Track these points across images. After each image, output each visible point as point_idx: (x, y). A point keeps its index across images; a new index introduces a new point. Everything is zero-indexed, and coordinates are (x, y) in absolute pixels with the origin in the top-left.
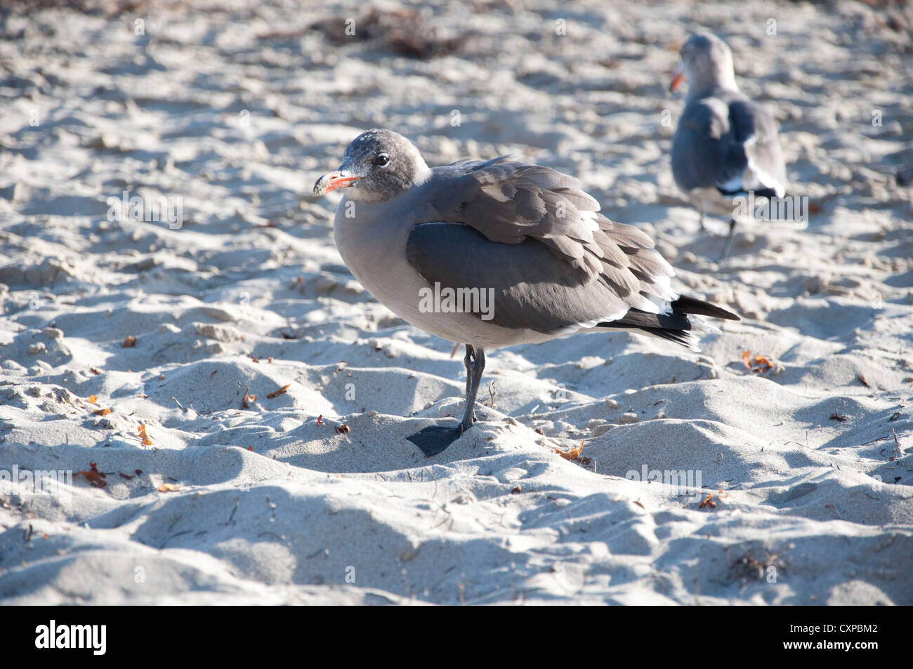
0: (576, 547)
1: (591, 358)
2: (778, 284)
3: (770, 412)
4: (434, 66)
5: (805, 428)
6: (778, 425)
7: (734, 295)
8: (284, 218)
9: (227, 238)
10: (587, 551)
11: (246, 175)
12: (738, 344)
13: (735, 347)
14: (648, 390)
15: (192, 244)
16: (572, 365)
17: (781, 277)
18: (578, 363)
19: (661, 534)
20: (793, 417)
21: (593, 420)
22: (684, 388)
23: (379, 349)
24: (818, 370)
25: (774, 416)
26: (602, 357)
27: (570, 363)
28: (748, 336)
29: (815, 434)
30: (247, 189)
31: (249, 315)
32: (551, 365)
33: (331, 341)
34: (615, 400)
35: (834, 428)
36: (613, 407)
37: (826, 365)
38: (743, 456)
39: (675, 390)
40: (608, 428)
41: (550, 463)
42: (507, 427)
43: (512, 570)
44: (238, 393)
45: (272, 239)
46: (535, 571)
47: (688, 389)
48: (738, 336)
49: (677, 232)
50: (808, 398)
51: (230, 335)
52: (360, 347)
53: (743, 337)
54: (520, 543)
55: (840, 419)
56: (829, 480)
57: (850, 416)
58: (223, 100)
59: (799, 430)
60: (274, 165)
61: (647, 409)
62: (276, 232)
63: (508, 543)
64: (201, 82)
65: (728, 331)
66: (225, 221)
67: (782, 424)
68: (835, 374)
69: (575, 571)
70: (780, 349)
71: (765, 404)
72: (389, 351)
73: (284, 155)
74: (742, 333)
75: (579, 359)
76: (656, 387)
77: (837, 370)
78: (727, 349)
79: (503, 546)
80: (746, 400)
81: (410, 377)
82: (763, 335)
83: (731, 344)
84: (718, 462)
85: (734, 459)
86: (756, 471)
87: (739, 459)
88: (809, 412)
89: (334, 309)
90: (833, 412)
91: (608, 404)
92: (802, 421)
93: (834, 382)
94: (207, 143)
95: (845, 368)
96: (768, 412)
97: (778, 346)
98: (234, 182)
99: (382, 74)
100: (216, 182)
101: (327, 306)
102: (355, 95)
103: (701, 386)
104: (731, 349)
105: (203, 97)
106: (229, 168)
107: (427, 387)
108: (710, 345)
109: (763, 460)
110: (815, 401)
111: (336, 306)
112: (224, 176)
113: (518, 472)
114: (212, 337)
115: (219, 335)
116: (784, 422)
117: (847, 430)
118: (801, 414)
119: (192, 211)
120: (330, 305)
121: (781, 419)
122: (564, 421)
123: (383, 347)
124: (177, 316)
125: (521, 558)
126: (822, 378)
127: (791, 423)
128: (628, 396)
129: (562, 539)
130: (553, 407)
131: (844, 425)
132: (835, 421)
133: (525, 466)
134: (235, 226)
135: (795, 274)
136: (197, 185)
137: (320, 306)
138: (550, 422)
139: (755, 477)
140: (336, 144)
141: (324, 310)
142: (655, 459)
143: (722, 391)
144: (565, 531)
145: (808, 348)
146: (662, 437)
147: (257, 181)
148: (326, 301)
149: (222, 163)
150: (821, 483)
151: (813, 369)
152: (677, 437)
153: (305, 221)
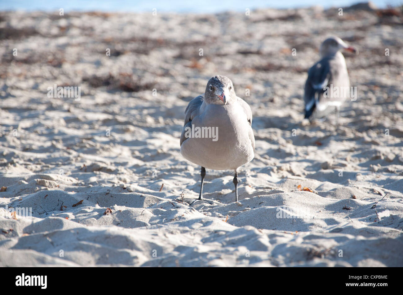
0: (231, 249)
1: (226, 190)
2: (308, 167)
3: (314, 206)
4: (140, 94)
5: (331, 213)
6: (318, 212)
7: (290, 167)
8: (75, 146)
9: (48, 154)
10: (237, 250)
11: (56, 131)
12: (295, 184)
13: (293, 186)
14: (256, 197)
15: (32, 156)
16: (217, 193)
17: (310, 164)
18: (220, 192)
19: (272, 242)
20: (325, 208)
21: (230, 211)
22: (273, 196)
23: (125, 188)
24: (333, 193)
25: (316, 208)
26: (231, 189)
27: (216, 192)
28: (299, 180)
29: (336, 216)
30: (57, 137)
31: (61, 178)
32: (207, 193)
33: (101, 186)
34: (240, 202)
35: (345, 213)
36: (239, 205)
37: (337, 191)
38: (305, 221)
39: (269, 197)
40: (238, 213)
41: (214, 221)
42: (191, 211)
43: (200, 260)
44: (58, 205)
45: (69, 153)
46: (211, 259)
47: (275, 197)
48: (295, 180)
49: (259, 149)
50: (332, 201)
51: (52, 184)
52: (116, 187)
53: (297, 181)
54: (203, 249)
55: (348, 209)
56: (348, 226)
57: (352, 208)
58: (43, 107)
59: (329, 214)
60: (68, 127)
61: (256, 206)
62: (71, 151)
63: (197, 249)
64: (32, 101)
65: (289, 178)
66: (46, 148)
67: (320, 211)
68: (342, 195)
69: (232, 259)
70: (314, 187)
71: (312, 203)
72: (130, 189)
73: (73, 124)
74: (296, 179)
75: (221, 190)
76: (260, 196)
77: (342, 193)
78: (289, 187)
79: (195, 250)
80: (302, 201)
81: (141, 196)
82: (306, 180)
83: (291, 184)
84: (293, 224)
85: (300, 222)
86: (311, 227)
87: (303, 222)
88: (333, 206)
89: (101, 176)
90: (344, 206)
91: (237, 204)
92: (330, 210)
93: (341, 198)
94: (36, 121)
95: (346, 192)
96: (313, 207)
97: (313, 185)
98: (50, 134)
99: (117, 97)
100: (42, 135)
101: (98, 174)
102: (104, 104)
103: (281, 195)
104: (291, 186)
105: (34, 106)
106: (48, 128)
107: (149, 201)
108: (281, 185)
109: (314, 222)
110: (335, 201)
111: (102, 174)
112: (45, 132)
113: (199, 225)
114: (44, 186)
115: (47, 184)
116: (321, 211)
117: (351, 214)
118: (329, 207)
119: (31, 145)
120: (100, 174)
121: (320, 209)
122: (217, 212)
123: (127, 187)
124: (26, 179)
125: (205, 254)
126: (336, 197)
127: (324, 211)
128: (246, 200)
129: (223, 246)
130: (210, 208)
131: (349, 212)
132: (345, 210)
133: (201, 222)
134: (52, 150)
135: (315, 163)
136: (33, 135)
137: (95, 175)
138: (210, 213)
139: (311, 229)
140: (98, 121)
141: (97, 177)
142: (262, 224)
143: (291, 197)
144: (225, 244)
145: (328, 186)
146: (265, 214)
147: (61, 133)
148: (98, 172)
149: (45, 127)
150: (345, 228)
151: (331, 192)
152: (272, 214)
153: (85, 147)
